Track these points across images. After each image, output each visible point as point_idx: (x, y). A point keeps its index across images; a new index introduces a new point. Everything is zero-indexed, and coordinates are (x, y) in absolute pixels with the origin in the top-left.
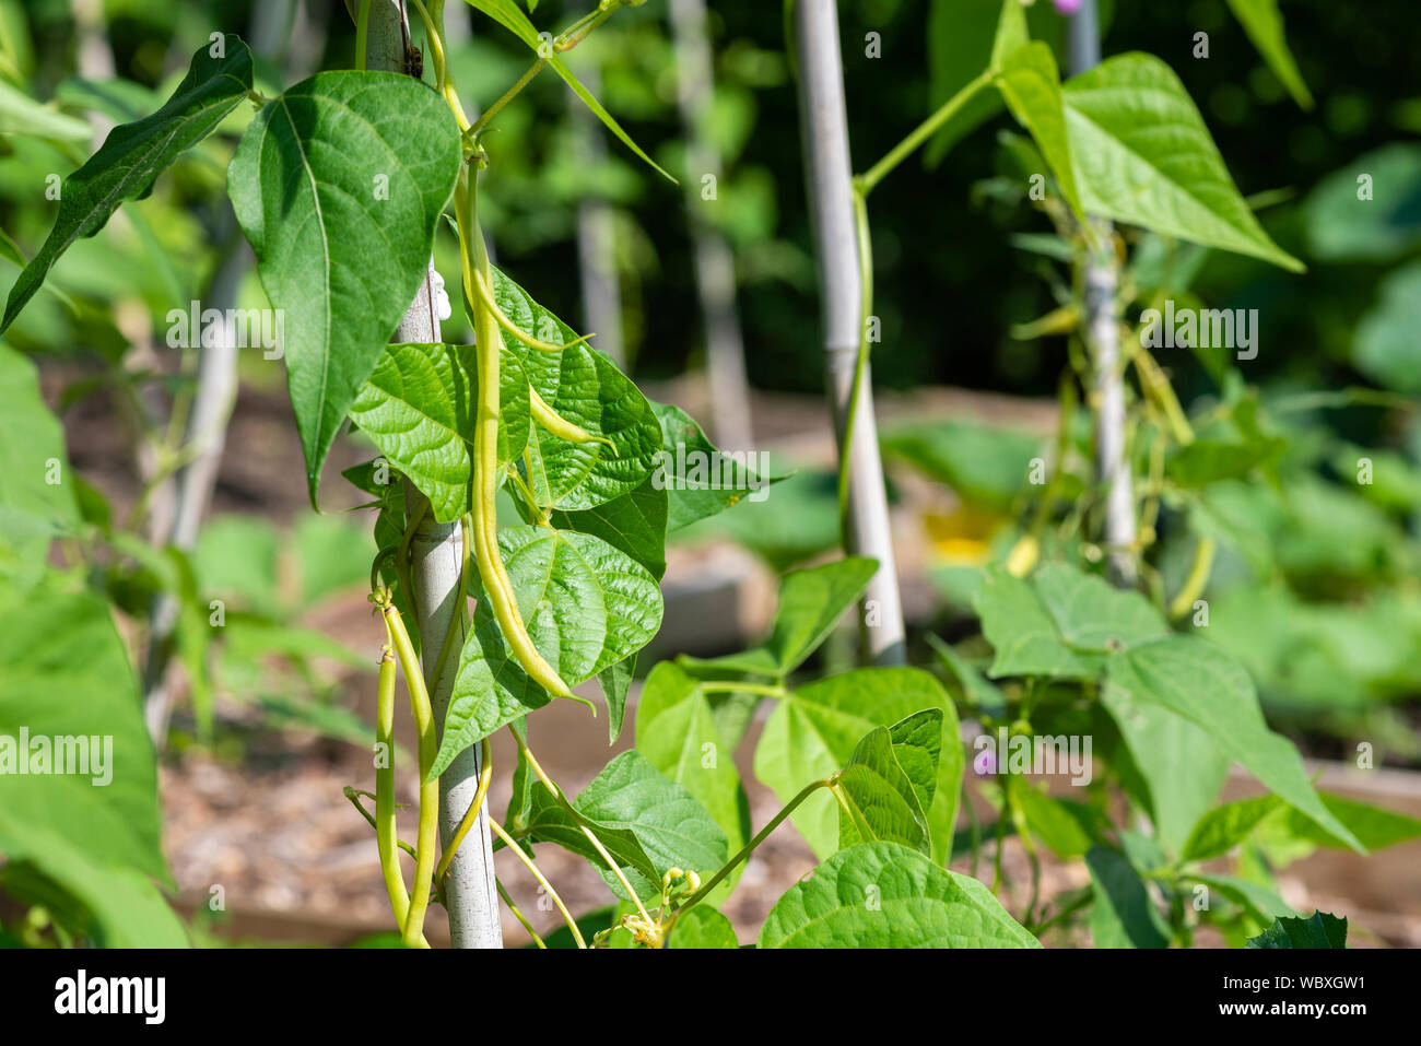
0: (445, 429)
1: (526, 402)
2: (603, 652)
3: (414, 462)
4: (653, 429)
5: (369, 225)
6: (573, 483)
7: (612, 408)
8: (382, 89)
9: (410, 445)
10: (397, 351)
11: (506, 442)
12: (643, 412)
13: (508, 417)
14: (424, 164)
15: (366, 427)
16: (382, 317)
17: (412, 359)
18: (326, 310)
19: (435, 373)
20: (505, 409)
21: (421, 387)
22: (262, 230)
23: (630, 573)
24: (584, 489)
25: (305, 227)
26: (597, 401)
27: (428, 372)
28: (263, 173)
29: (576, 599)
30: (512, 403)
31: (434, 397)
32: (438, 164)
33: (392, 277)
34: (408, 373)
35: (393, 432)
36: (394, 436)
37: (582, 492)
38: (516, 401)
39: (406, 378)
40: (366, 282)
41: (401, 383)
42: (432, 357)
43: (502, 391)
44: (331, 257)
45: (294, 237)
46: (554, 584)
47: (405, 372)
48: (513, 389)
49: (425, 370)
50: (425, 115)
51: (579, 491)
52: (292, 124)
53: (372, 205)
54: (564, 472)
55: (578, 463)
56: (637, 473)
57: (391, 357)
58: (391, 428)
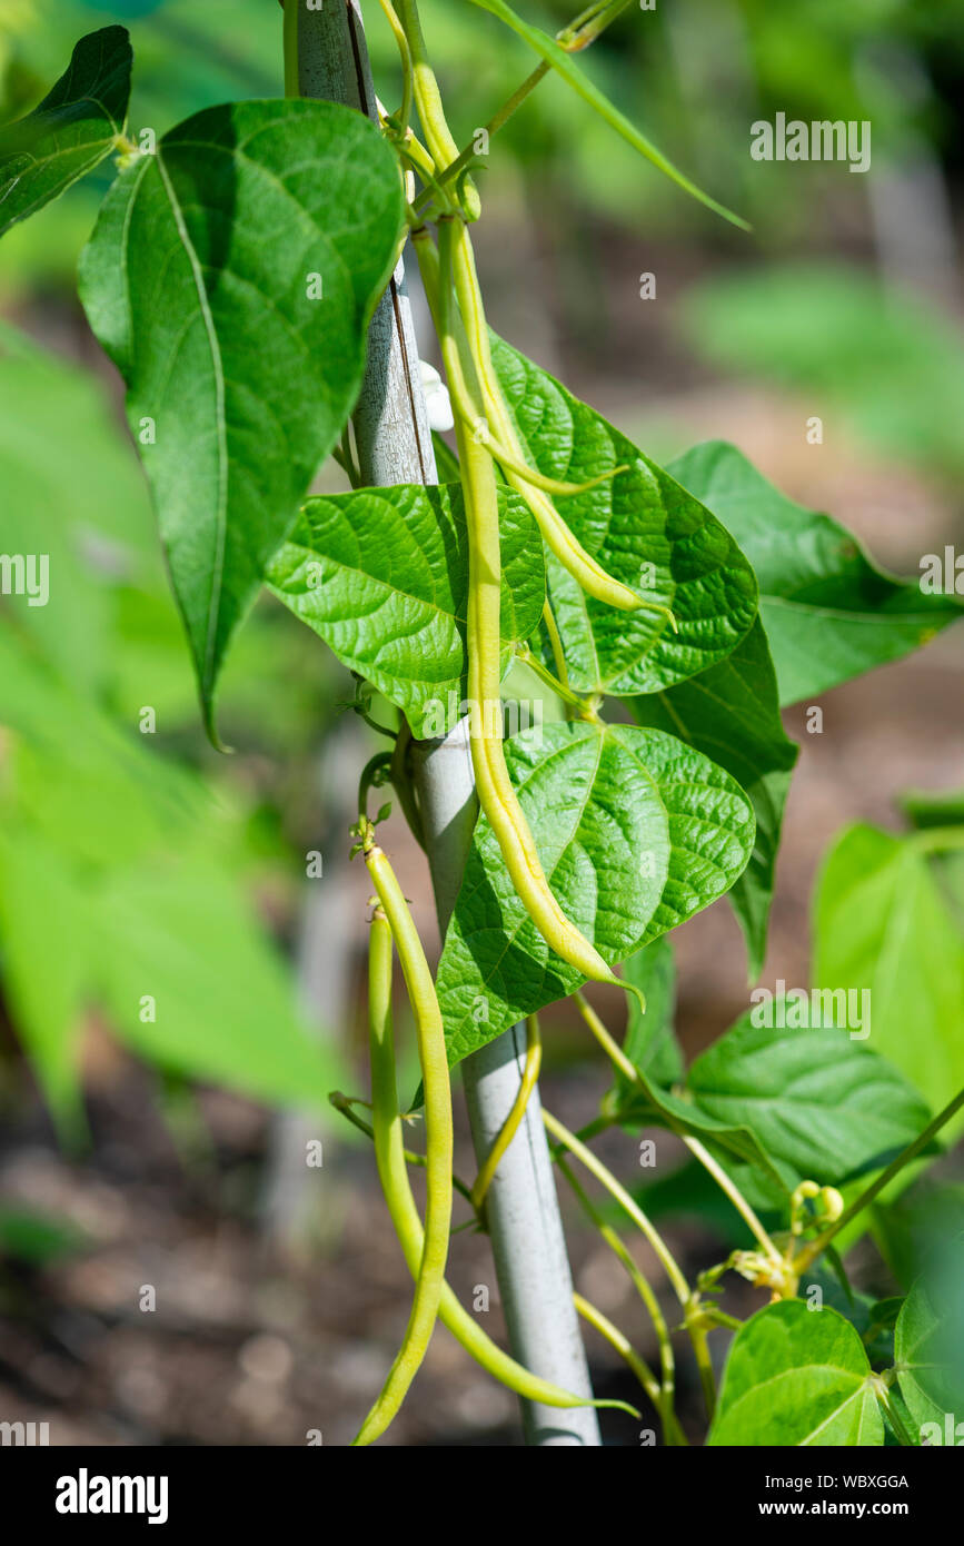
0: (423, 605)
1: (536, 556)
2: (658, 911)
3: (379, 659)
4: (743, 575)
5: (276, 326)
6: (634, 655)
7: (684, 547)
8: (290, 124)
9: (374, 633)
10: (347, 503)
11: (513, 617)
12: (727, 551)
13: (513, 580)
14: (352, 229)
15: (307, 615)
16: (297, 459)
17: (370, 511)
18: (217, 454)
19: (405, 528)
20: (509, 568)
21: (385, 550)
22: (129, 342)
23: (710, 783)
24: (650, 662)
25: (188, 334)
26: (663, 538)
27: (395, 526)
28: (129, 260)
29: (625, 826)
30: (518, 559)
31: (406, 562)
32: (372, 228)
33: (311, 400)
34: (367, 532)
35: (347, 617)
36: (349, 624)
37: (647, 665)
38: (523, 556)
39: (363, 539)
40: (275, 408)
41: (356, 547)
42: (399, 505)
43: (503, 543)
44: (226, 374)
45: (173, 349)
46: (595, 807)
47: (362, 530)
48: (519, 540)
49: (390, 525)
50: (352, 156)
51: (643, 665)
52: (169, 186)
53: (280, 295)
54: (621, 640)
55: (642, 627)
56: (724, 637)
57: (339, 512)
58: (343, 613)
